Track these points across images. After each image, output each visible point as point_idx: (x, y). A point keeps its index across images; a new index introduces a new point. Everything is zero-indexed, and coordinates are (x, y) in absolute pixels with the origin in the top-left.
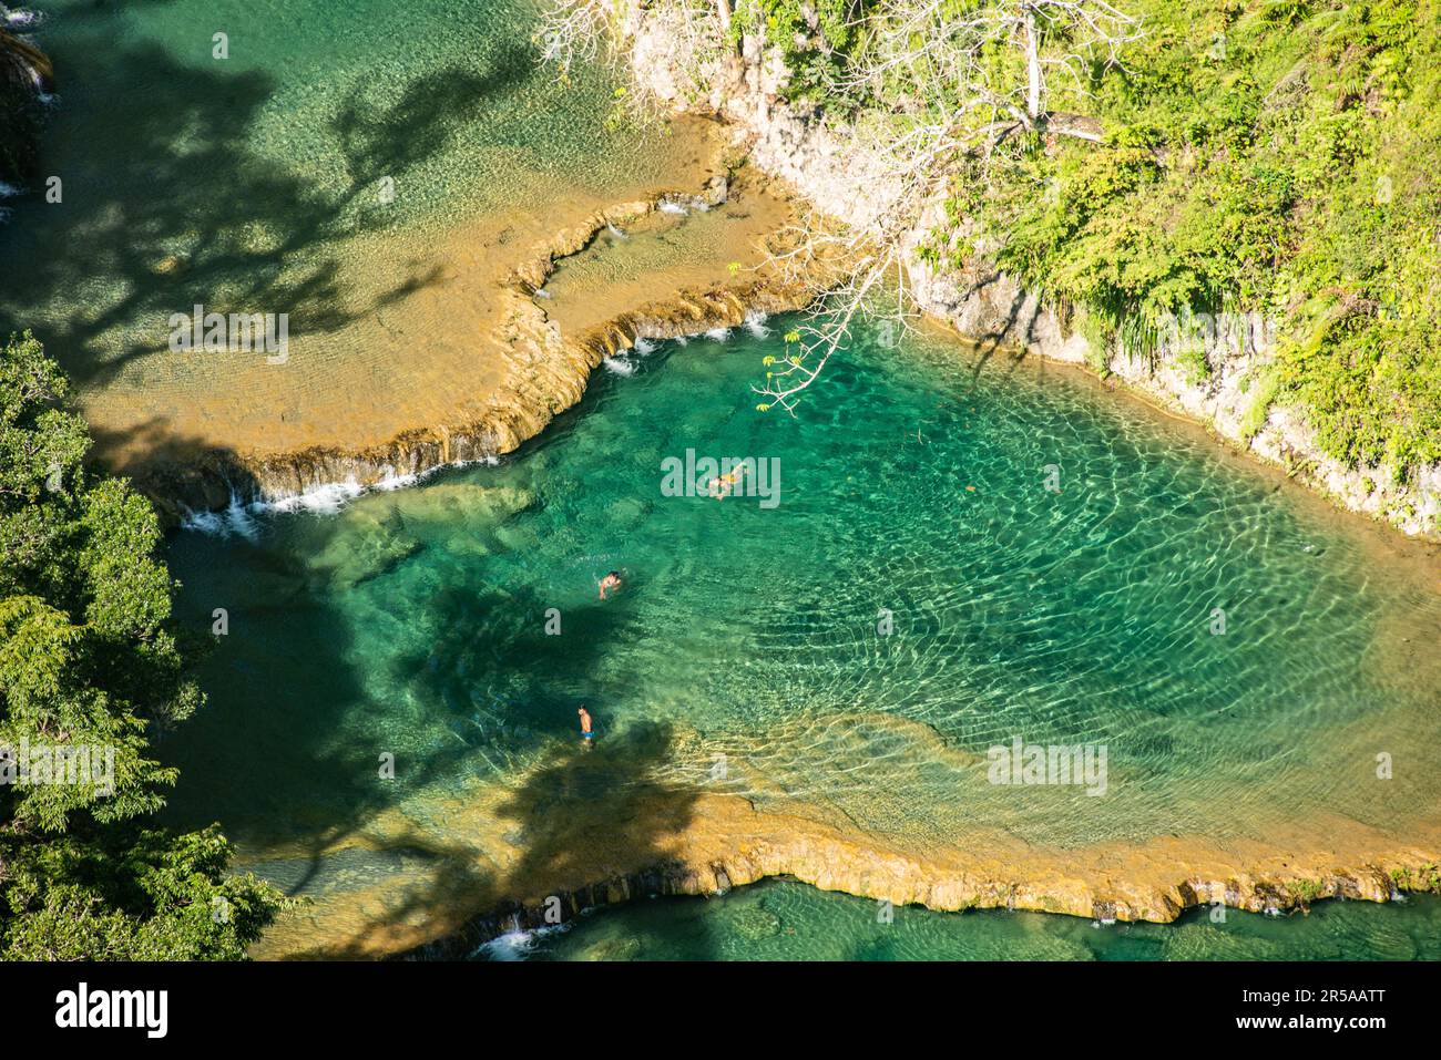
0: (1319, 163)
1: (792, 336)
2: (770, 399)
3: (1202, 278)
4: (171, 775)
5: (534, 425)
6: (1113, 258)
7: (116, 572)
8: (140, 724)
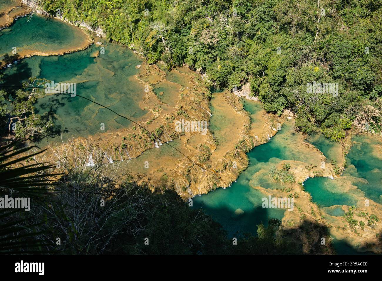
1: (29, 16)
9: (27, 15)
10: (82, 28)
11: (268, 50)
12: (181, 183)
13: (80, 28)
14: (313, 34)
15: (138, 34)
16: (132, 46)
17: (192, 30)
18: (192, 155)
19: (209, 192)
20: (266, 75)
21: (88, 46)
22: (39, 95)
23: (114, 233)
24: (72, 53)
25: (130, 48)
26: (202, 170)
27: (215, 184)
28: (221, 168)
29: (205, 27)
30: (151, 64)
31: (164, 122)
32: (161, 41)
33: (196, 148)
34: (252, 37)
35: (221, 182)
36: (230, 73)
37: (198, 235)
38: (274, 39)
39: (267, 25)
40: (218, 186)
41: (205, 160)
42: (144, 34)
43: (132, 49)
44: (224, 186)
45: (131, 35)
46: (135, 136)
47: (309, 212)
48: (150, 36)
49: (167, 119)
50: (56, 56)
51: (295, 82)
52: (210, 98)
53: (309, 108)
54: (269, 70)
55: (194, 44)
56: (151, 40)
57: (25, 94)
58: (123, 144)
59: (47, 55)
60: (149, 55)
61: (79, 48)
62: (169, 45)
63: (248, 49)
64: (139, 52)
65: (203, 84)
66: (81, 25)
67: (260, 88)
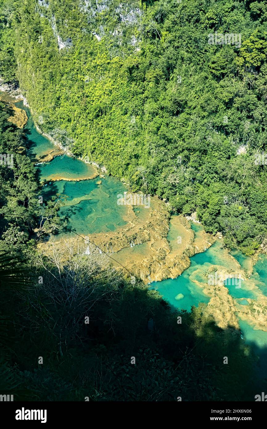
0: (85, 148)
3: (80, 153)
5: (51, 160)
6: (76, 152)
8: (33, 173)
9: (61, 155)
10: (93, 166)
11: (211, 192)
12: (144, 272)
14: (240, 184)
15: (127, 172)
16: (123, 179)
17: (163, 173)
18: (154, 255)
19: (162, 280)
20: (208, 208)
21: (95, 177)
22: (61, 205)
23: (97, 299)
24: (84, 180)
25: (122, 180)
26: (159, 265)
27: (167, 276)
28: (172, 265)
29: (171, 173)
30: (134, 192)
31: (137, 230)
32: (142, 178)
33: (157, 250)
34: (201, 182)
35: (171, 274)
36: (184, 204)
37: (152, 308)
38: (215, 185)
39: (211, 176)
40: (169, 277)
41: (162, 259)
42: (132, 173)
43: (123, 182)
44: (173, 278)
45: (123, 173)
46: (118, 238)
47: (227, 301)
48: (135, 174)
49: (140, 229)
51: (226, 214)
52: (170, 219)
53: (233, 232)
54: (210, 205)
55: (163, 182)
56: (135, 177)
57: (53, 203)
58: (109, 242)
59: (70, 180)
60: (133, 186)
61: (90, 178)
62: (147, 181)
63: (197, 189)
64: (127, 184)
65: (166, 209)
66: (93, 164)
67: (203, 216)
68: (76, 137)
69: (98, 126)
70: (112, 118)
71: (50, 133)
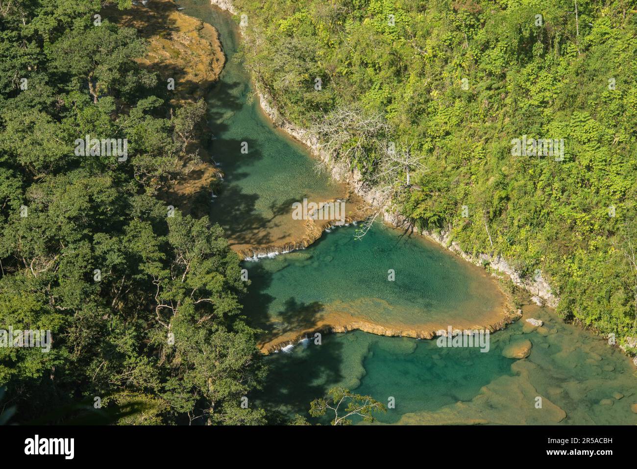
0: (461, 195)
1: (361, 226)
2: (357, 238)
3: (439, 216)
4: (242, 307)
5: (312, 242)
6: (423, 212)
7: (232, 268)
8: (236, 297)
9: (359, 223)
10: (493, 275)
13: (489, 274)
21: (503, 325)
25: (623, 347)
50: (410, 338)
59: (389, 333)
66: (493, 266)
68: (426, 147)
69: (524, 104)
70: (594, 65)
71: (314, 129)
